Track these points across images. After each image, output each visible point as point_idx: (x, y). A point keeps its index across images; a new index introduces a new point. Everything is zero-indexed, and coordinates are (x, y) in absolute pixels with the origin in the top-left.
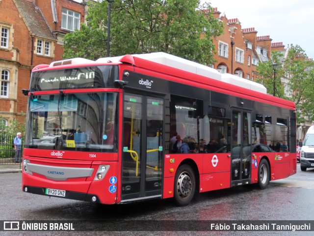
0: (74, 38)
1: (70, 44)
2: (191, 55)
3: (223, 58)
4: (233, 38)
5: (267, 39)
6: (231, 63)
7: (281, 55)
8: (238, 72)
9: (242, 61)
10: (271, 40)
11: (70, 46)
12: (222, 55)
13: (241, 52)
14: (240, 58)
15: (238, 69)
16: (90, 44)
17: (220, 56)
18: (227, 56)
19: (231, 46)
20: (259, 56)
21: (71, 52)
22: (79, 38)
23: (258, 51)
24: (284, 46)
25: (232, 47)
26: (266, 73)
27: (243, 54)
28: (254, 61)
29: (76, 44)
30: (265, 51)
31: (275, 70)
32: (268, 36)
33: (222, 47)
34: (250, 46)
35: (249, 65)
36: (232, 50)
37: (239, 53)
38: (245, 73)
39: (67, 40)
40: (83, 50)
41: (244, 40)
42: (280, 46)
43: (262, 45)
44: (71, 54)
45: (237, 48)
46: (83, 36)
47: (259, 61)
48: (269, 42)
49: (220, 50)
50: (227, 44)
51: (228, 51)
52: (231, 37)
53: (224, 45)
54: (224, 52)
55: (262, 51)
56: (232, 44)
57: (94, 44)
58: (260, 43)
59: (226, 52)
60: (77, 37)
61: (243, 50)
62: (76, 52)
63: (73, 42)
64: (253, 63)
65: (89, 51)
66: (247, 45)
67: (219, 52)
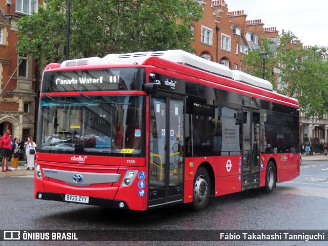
0: (30, 22)
1: (26, 29)
2: (165, 43)
3: (207, 45)
4: (219, 22)
5: (259, 24)
6: (216, 51)
7: (271, 43)
8: (223, 61)
9: (229, 49)
10: (263, 25)
11: (24, 33)
12: (205, 42)
13: (227, 39)
14: (226, 45)
15: (224, 58)
16: (48, 29)
17: (203, 44)
18: (211, 43)
19: (215, 31)
20: (248, 43)
21: (26, 39)
22: (36, 23)
23: (248, 37)
24: (278, 32)
25: (217, 33)
26: (255, 62)
27: (230, 41)
28: (243, 48)
29: (33, 29)
30: (256, 38)
31: (264, 60)
32: (260, 21)
33: (206, 32)
34: (238, 32)
35: (237, 53)
36: (217, 35)
37: (225, 40)
38: (232, 63)
39: (22, 25)
40: (40, 37)
41: (231, 25)
42: (273, 32)
43: (253, 30)
44: (26, 42)
45: (222, 34)
46: (40, 21)
47: (249, 49)
48: (261, 26)
49: (203, 36)
50: (211, 30)
51: (212, 38)
52: (216, 21)
53: (208, 30)
54: (207, 38)
55: (252, 38)
56: (217, 29)
57: (53, 30)
58: (251, 28)
59: (210, 39)
60: (33, 22)
61: (230, 37)
62: (32, 40)
63: (29, 27)
64: (241, 51)
65: (47, 38)
66: (234, 31)
67: (202, 38)
